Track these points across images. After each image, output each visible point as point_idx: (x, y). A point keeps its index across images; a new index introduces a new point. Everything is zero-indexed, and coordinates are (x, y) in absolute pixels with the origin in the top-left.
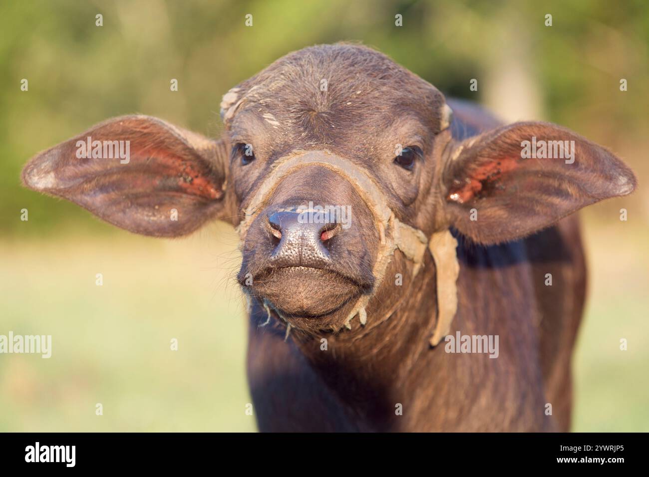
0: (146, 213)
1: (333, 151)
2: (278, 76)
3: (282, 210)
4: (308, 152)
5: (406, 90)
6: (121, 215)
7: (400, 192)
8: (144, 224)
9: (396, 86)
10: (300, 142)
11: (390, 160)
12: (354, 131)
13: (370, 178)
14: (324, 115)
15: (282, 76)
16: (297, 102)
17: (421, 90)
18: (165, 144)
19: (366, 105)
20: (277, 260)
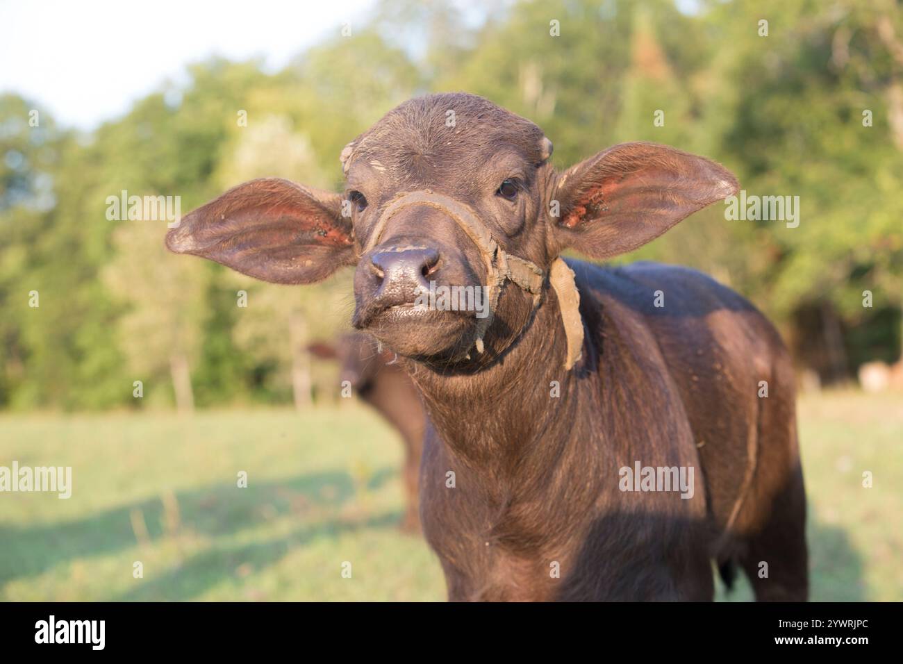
0: (283, 264)
1: (434, 190)
2: (384, 126)
3: (382, 251)
4: (411, 193)
5: (504, 127)
6: (259, 268)
7: (503, 223)
8: (281, 274)
9: (494, 123)
10: (405, 184)
11: (491, 193)
12: (454, 169)
13: (472, 213)
14: (426, 156)
15: (388, 126)
16: (401, 147)
17: (520, 125)
18: (293, 200)
19: (465, 143)
20: (382, 300)
